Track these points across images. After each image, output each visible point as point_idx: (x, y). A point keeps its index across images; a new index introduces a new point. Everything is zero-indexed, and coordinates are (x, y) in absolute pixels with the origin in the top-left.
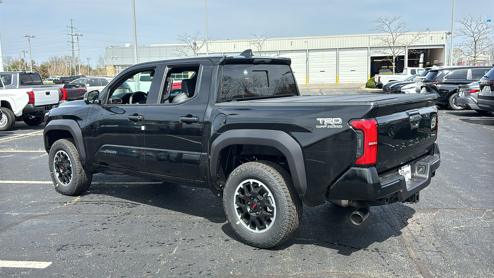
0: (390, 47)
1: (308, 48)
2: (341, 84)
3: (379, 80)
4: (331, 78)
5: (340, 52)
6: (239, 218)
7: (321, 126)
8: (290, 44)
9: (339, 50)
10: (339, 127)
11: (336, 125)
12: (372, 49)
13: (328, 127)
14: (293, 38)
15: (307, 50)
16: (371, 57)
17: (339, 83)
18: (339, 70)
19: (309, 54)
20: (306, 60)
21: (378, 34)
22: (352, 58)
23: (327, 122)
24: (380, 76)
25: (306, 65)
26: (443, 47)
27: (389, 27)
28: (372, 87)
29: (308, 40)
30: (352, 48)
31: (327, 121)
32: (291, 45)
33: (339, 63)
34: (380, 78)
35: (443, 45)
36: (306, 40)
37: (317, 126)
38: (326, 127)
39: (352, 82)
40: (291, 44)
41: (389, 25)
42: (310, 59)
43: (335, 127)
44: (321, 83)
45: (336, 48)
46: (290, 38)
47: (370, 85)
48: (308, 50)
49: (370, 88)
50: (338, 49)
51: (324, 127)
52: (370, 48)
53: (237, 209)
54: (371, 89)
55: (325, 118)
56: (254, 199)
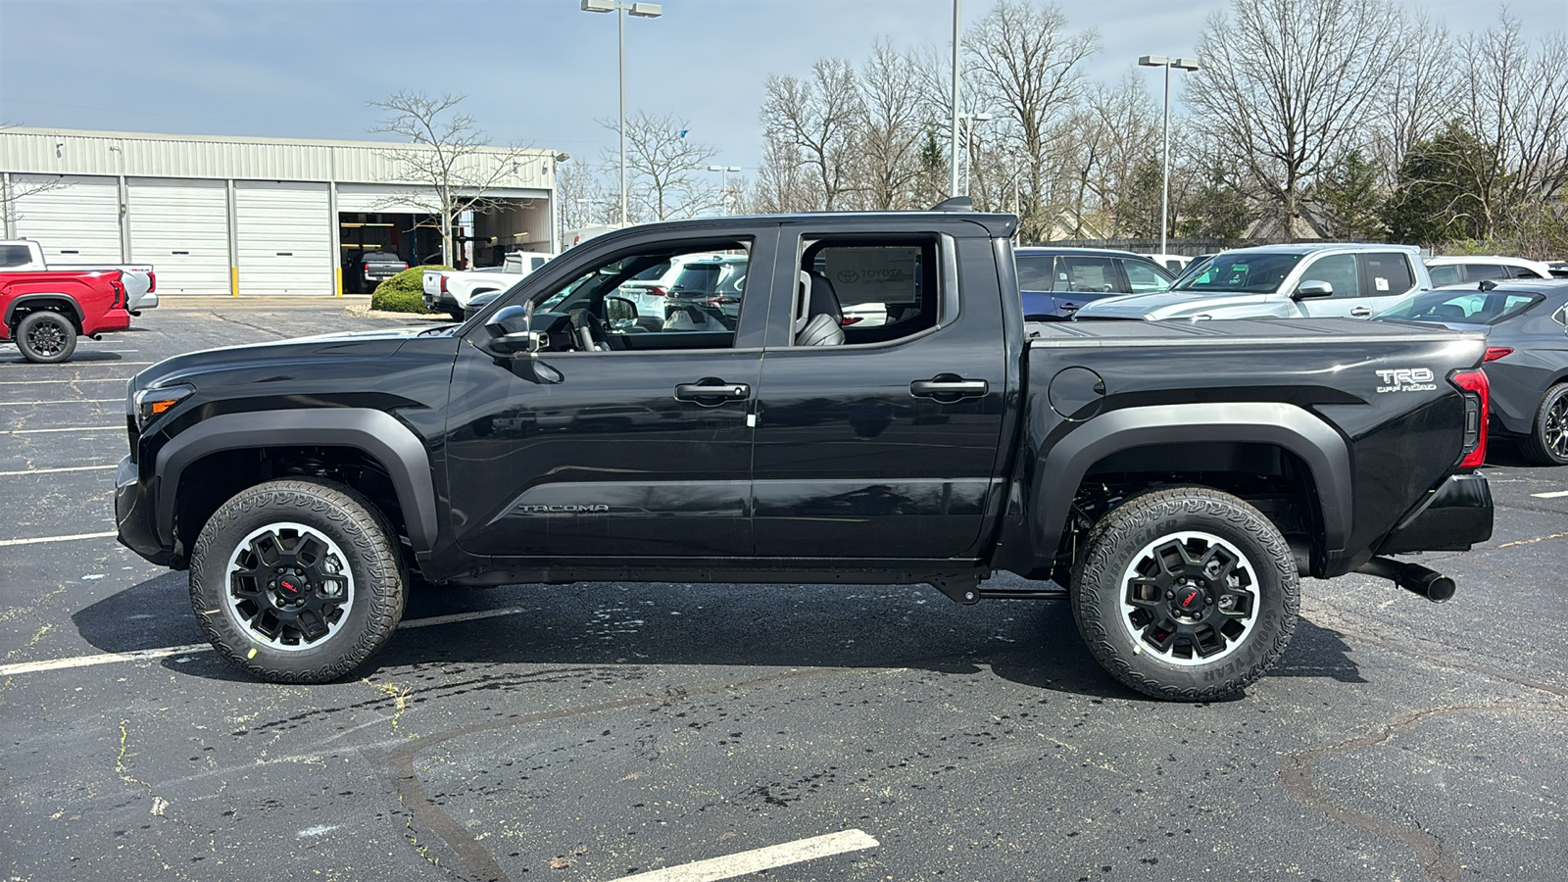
0: (436, 186)
1: (122, 169)
2: (249, 298)
3: (444, 289)
4: (212, 277)
5: (239, 192)
6: (1138, 639)
7: (1389, 389)
8: (51, 152)
9: (234, 186)
10: (1429, 388)
11: (1421, 383)
12: (340, 187)
13: (1404, 390)
14: (63, 132)
15: (119, 177)
16: (340, 213)
17: (241, 292)
18: (239, 252)
19: (127, 191)
20: (117, 211)
21: (397, 145)
22: (275, 213)
23: (1401, 379)
24: (445, 274)
25: (118, 229)
26: (547, 197)
27: (428, 126)
28: (396, 306)
29: (122, 144)
30: (279, 181)
31: (1400, 375)
32: (59, 155)
33: (235, 227)
34: (448, 281)
35: (548, 190)
36: (115, 143)
37: (1379, 388)
38: (1399, 388)
39: (283, 292)
40: (58, 152)
41: (428, 117)
42: (131, 209)
43: (1421, 388)
44: (180, 292)
45: (226, 177)
46: (52, 131)
47: (390, 300)
48: (125, 177)
49: (390, 311)
50: (231, 182)
51: (1395, 389)
52: (337, 183)
53: (1131, 615)
54: (395, 313)
55: (1394, 369)
56: (1186, 582)
